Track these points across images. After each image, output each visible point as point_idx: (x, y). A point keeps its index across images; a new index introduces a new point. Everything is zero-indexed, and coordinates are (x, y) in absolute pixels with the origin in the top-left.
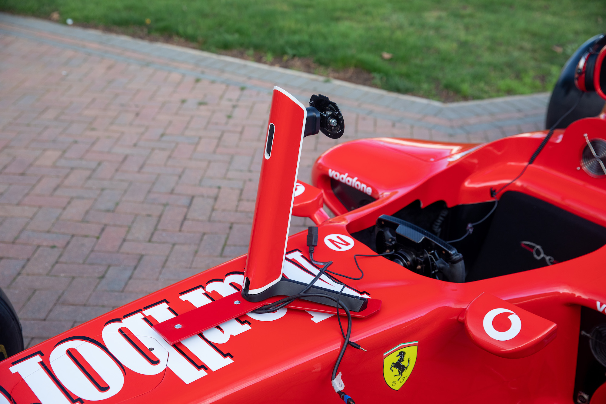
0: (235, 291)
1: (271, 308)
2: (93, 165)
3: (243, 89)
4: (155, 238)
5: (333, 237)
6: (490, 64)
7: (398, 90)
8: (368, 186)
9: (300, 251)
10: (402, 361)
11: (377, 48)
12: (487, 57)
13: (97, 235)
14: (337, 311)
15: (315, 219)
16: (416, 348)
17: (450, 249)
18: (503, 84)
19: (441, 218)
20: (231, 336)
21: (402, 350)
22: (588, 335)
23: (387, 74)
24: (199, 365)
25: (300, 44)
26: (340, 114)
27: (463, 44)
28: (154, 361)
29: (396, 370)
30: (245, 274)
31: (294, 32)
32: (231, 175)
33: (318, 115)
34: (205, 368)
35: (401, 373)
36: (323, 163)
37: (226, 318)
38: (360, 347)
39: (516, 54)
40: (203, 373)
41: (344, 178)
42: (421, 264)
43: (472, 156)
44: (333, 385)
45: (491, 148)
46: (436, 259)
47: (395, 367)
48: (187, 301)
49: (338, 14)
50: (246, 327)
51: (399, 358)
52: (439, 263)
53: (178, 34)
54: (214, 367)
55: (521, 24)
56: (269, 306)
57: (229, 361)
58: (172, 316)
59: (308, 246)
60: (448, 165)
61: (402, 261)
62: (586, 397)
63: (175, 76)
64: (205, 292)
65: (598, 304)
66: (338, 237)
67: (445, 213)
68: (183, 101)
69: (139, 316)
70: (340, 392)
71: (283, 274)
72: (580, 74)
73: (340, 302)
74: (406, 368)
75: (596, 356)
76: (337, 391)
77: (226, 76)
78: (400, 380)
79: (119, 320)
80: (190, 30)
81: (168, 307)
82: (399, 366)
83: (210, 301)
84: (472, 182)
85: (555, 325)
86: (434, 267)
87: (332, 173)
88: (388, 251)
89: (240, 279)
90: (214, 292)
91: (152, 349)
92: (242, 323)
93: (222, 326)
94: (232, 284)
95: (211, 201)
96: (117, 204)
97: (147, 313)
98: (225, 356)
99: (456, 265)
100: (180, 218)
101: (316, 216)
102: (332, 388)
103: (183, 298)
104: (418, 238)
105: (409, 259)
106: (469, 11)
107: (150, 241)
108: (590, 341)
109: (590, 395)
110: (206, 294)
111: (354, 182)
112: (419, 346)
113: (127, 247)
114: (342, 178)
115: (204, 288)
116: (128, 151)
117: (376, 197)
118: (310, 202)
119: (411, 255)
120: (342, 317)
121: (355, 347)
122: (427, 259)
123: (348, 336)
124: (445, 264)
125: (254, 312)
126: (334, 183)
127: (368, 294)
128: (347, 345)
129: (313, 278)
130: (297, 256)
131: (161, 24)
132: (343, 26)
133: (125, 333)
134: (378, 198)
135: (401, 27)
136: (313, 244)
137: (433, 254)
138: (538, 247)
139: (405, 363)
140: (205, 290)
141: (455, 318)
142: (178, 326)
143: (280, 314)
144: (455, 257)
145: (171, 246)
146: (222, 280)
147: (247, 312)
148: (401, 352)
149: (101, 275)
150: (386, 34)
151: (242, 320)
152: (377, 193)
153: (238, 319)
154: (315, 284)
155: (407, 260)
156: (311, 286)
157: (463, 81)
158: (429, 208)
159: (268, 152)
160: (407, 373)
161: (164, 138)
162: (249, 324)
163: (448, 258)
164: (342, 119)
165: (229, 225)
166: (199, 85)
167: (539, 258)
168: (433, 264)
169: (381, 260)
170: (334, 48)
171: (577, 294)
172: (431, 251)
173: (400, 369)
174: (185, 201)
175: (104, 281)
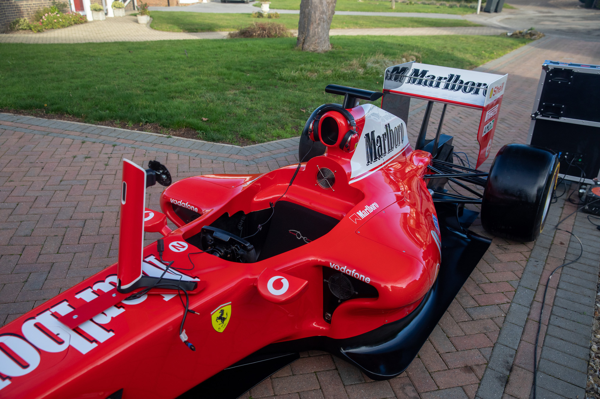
0: (113, 287)
1: (137, 296)
2: (13, 205)
3: (114, 146)
4: (61, 250)
5: (175, 243)
6: (266, 121)
7: (214, 140)
8: (195, 207)
9: (154, 256)
10: (223, 315)
11: (199, 115)
12: (264, 117)
13: (20, 253)
14: (179, 292)
15: (163, 233)
16: (230, 306)
17: (246, 243)
18: (274, 132)
19: (242, 221)
20: (112, 318)
21: (222, 309)
22: (328, 281)
23: (206, 131)
24: (91, 340)
25: (150, 114)
26: (168, 172)
27: (250, 110)
28: (60, 342)
29: (220, 321)
30: (118, 274)
31: (145, 108)
32: (110, 203)
33: (154, 174)
34: (96, 341)
35: (223, 322)
36: (167, 195)
37: (108, 307)
38: (195, 312)
39: (281, 114)
40: (95, 345)
41: (180, 203)
42: (230, 254)
43: (257, 182)
44: (181, 338)
45: (267, 176)
46: (239, 250)
47: (219, 319)
48: (81, 299)
49: (173, 94)
50: (122, 310)
51: (221, 313)
52: (241, 252)
53: (67, 113)
54: (102, 341)
55: (282, 97)
56: (135, 294)
57: (112, 334)
58: (71, 310)
59: (158, 251)
60: (243, 189)
61: (218, 253)
62: (330, 315)
63: (68, 141)
64: (92, 290)
65: (331, 264)
66: (178, 243)
67: (244, 218)
68: (74, 157)
69: (48, 313)
70: (185, 342)
71: (143, 271)
72: (311, 132)
73: (180, 286)
74: (226, 318)
75: (333, 293)
76: (183, 341)
77: (102, 138)
78: (223, 326)
79: (34, 318)
80: (75, 110)
81: (68, 304)
82: (222, 318)
83: (96, 296)
84: (257, 198)
85: (307, 282)
86: (238, 255)
87: (172, 201)
88: (210, 248)
89: (114, 279)
90: (99, 290)
91: (58, 334)
92: (119, 308)
93: (105, 312)
94: (111, 283)
95: (98, 222)
96: (33, 230)
97: (53, 310)
98: (109, 331)
99: (250, 252)
100: (78, 235)
101: (163, 231)
102: (180, 340)
103: (78, 296)
104: (226, 238)
105: (222, 251)
106: (251, 90)
107: (58, 253)
108: (329, 284)
109: (332, 314)
110: (94, 292)
111: (186, 205)
112: (231, 304)
113: (42, 259)
114: (179, 203)
115: (92, 288)
116: (38, 194)
117: (201, 213)
118: (158, 222)
119: (223, 249)
120: (182, 295)
121: (192, 313)
122: (232, 250)
123: (187, 307)
124: (244, 252)
125: (127, 299)
126: (175, 206)
127: (198, 278)
128: (187, 312)
129: (163, 272)
130: (152, 259)
131: (55, 107)
132: (176, 102)
133: (39, 326)
134: (202, 214)
135: (212, 101)
136: (161, 250)
137: (237, 247)
138: (299, 232)
139: (225, 316)
140: (92, 289)
141: (252, 284)
142: (75, 317)
143: (143, 299)
144: (249, 248)
145: (73, 254)
146: (104, 281)
147: (121, 300)
148: (221, 310)
149: (25, 280)
150: (203, 105)
151: (119, 305)
152: (201, 211)
153: (116, 306)
154: (164, 277)
155: (221, 252)
156: (161, 279)
157: (252, 132)
158: (234, 216)
159: (124, 199)
160: (227, 322)
161: (62, 183)
162: (124, 308)
163: (245, 248)
164: (169, 175)
165: (111, 236)
166: (84, 145)
167: (299, 239)
168: (237, 253)
169: (205, 255)
170: (172, 116)
171: (319, 260)
172: (235, 245)
173: (222, 320)
174: (80, 223)
175: (27, 284)
